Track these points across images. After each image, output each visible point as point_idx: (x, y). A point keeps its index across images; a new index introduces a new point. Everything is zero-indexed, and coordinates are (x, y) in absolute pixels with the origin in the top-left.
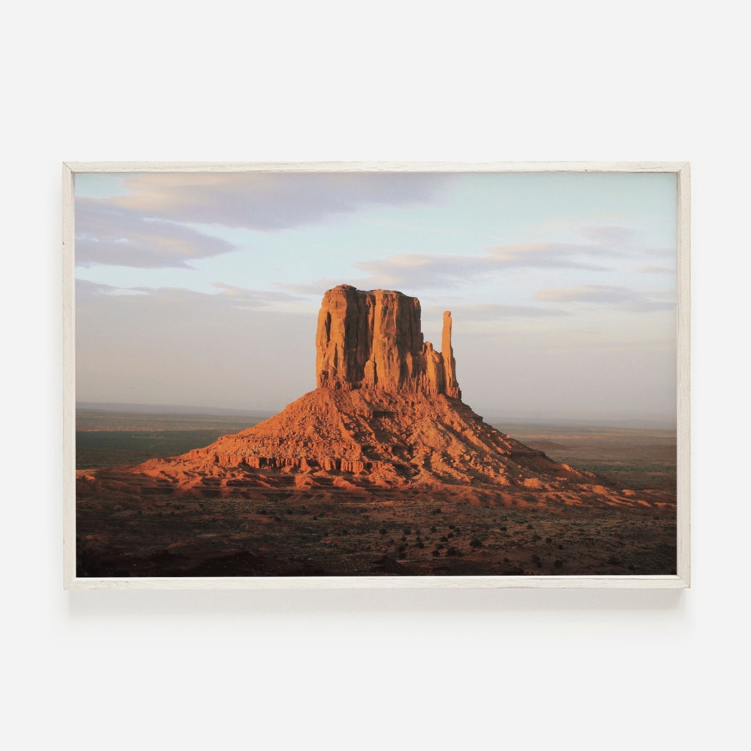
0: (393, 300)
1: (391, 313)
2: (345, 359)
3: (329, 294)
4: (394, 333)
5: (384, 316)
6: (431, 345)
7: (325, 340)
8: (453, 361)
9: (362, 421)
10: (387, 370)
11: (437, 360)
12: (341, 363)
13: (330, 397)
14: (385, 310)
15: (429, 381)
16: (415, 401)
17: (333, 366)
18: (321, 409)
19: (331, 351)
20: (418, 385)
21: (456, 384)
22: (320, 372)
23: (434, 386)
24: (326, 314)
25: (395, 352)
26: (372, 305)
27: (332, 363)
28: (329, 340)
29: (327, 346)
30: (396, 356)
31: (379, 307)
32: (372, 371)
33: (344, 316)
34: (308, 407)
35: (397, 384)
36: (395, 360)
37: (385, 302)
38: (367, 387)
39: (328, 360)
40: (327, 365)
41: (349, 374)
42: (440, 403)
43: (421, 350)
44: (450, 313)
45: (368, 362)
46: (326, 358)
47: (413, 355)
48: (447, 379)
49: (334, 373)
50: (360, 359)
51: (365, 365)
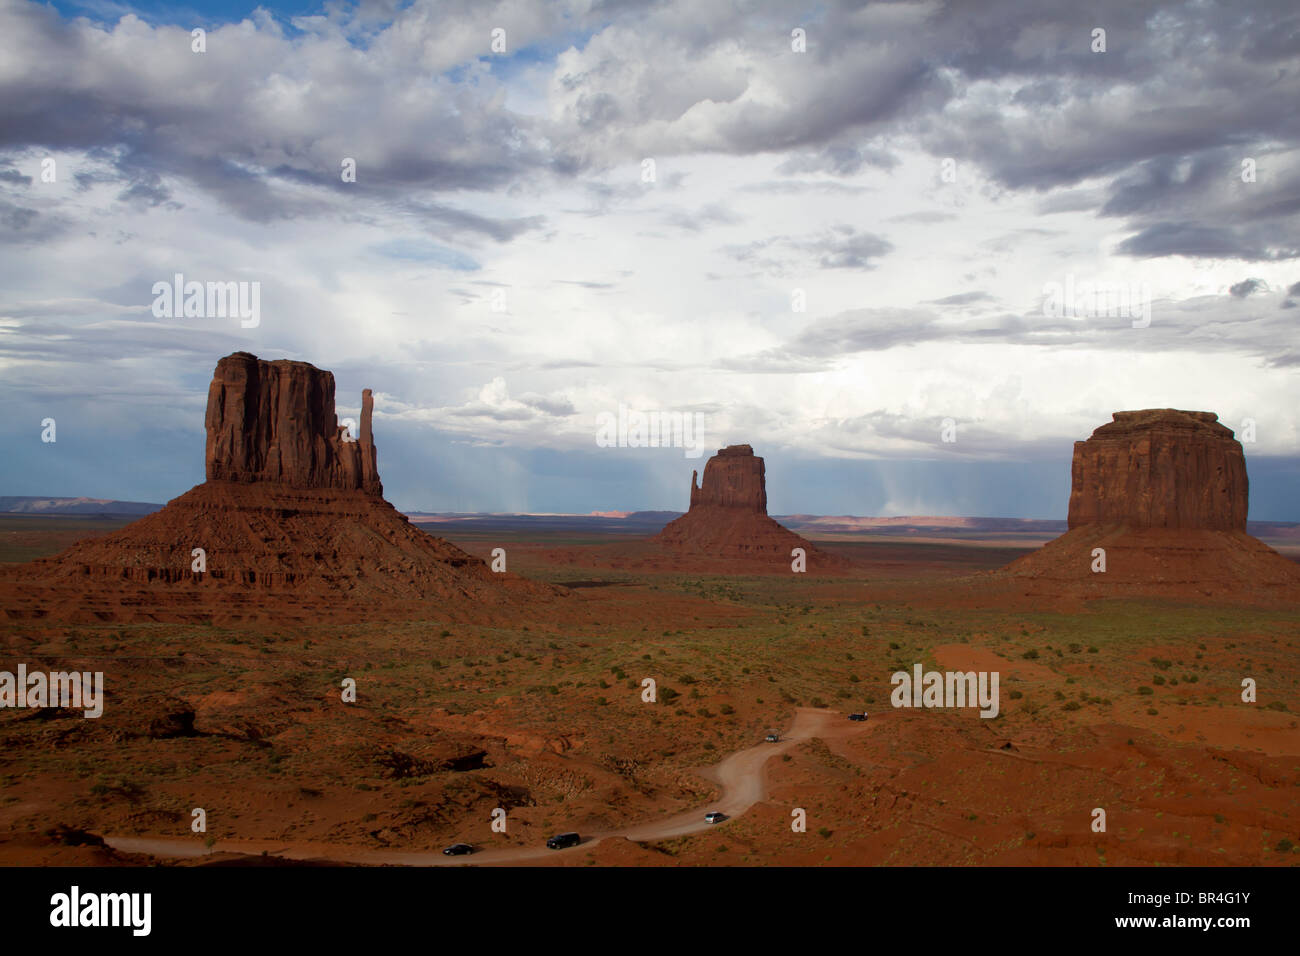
0: (303, 374)
1: (301, 389)
2: (243, 444)
3: (224, 363)
4: (304, 414)
5: (293, 393)
7: (219, 420)
8: (373, 448)
9: (269, 522)
10: (296, 459)
11: (355, 448)
12: (238, 449)
13: (227, 492)
14: (294, 384)
15: (345, 473)
16: (330, 498)
17: (229, 451)
18: (216, 506)
19: (226, 433)
20: (331, 477)
21: (376, 477)
22: (212, 459)
23: (351, 481)
24: (220, 389)
25: (305, 436)
26: (277, 379)
27: (227, 448)
28: (223, 420)
29: (221, 427)
30: (306, 442)
31: (286, 381)
32: (277, 460)
33: (244, 390)
34: (201, 504)
35: (307, 477)
36: (305, 448)
37: (294, 375)
38: (270, 479)
39: (222, 445)
40: (221, 451)
41: (247, 463)
42: (360, 500)
43: (333, 435)
44: (370, 392)
45: (272, 448)
46: (219, 442)
47: (327, 441)
48: (366, 471)
49: (230, 461)
50: (263, 445)
51: (267, 453)
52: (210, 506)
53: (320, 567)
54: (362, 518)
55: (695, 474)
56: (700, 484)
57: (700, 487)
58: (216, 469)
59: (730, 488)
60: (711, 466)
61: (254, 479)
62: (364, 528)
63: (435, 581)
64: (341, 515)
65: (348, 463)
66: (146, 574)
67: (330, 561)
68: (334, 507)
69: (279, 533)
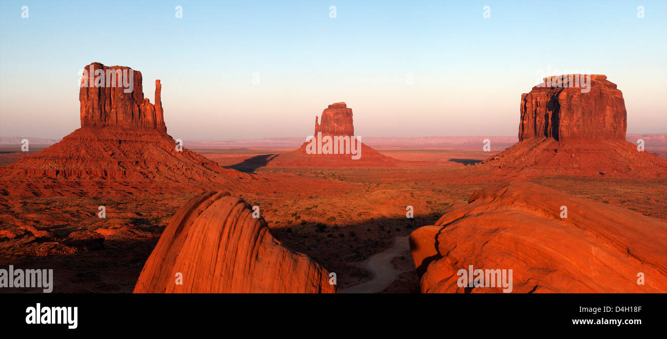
2: (98, 108)
3: (88, 68)
6: (149, 100)
7: (86, 98)
8: (162, 109)
9: (113, 147)
10: (124, 115)
11: (153, 109)
12: (96, 111)
13: (92, 132)
15: (148, 121)
16: (141, 134)
18: (87, 139)
19: (89, 103)
20: (142, 124)
21: (163, 123)
22: (84, 116)
23: (152, 125)
25: (128, 104)
27: (91, 111)
28: (88, 97)
29: (88, 101)
30: (129, 107)
32: (115, 116)
34: (79, 138)
36: (128, 110)
38: (112, 125)
39: (88, 109)
40: (87, 112)
41: (101, 117)
42: (156, 135)
43: (142, 103)
44: (160, 81)
45: (113, 110)
46: (87, 108)
47: (139, 106)
48: (158, 120)
49: (92, 117)
50: (107, 108)
51: (110, 112)
52: (84, 139)
53: (139, 168)
54: (157, 144)
55: (317, 118)
56: (319, 122)
57: (320, 124)
58: (85, 120)
59: (335, 125)
60: (325, 114)
61: (104, 126)
62: (158, 148)
63: (194, 173)
64: (147, 142)
65: (150, 118)
66: (55, 173)
67: (143, 164)
68: (144, 138)
69: (118, 152)
